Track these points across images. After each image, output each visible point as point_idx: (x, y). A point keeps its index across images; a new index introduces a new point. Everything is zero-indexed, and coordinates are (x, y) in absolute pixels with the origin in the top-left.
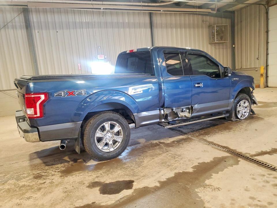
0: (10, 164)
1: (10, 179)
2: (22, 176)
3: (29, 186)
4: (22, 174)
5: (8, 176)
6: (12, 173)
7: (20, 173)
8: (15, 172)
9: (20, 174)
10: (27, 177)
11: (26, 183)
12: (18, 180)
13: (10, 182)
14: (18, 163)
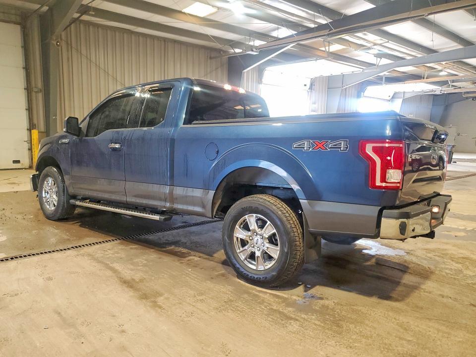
0: (456, 300)
1: (470, 276)
2: (452, 273)
3: (453, 261)
4: (450, 273)
5: (470, 282)
6: (463, 283)
7: (452, 278)
8: (457, 282)
9: (452, 276)
10: (447, 269)
11: (454, 264)
12: (461, 271)
13: (471, 273)
14: (441, 295)
